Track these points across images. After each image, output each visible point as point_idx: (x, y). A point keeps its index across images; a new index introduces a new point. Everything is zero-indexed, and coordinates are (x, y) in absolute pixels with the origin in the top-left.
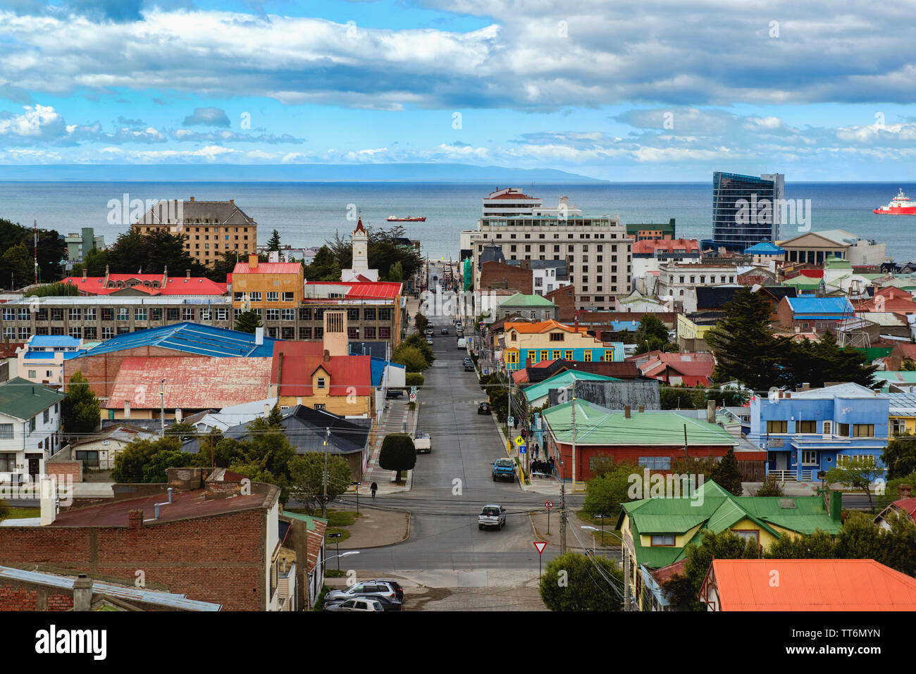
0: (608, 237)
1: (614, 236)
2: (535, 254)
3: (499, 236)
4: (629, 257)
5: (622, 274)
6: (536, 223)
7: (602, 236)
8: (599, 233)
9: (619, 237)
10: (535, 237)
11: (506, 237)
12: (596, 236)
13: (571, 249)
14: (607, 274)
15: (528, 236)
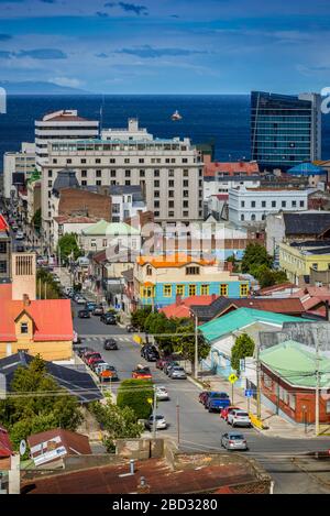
0: (179, 162)
1: (185, 161)
2: (106, 179)
3: (69, 161)
4: (200, 181)
5: (193, 199)
6: (107, 147)
7: (173, 160)
8: (170, 158)
9: (190, 162)
10: (105, 162)
11: (76, 162)
12: (167, 161)
13: (142, 174)
14: (178, 199)
15: (98, 161)
